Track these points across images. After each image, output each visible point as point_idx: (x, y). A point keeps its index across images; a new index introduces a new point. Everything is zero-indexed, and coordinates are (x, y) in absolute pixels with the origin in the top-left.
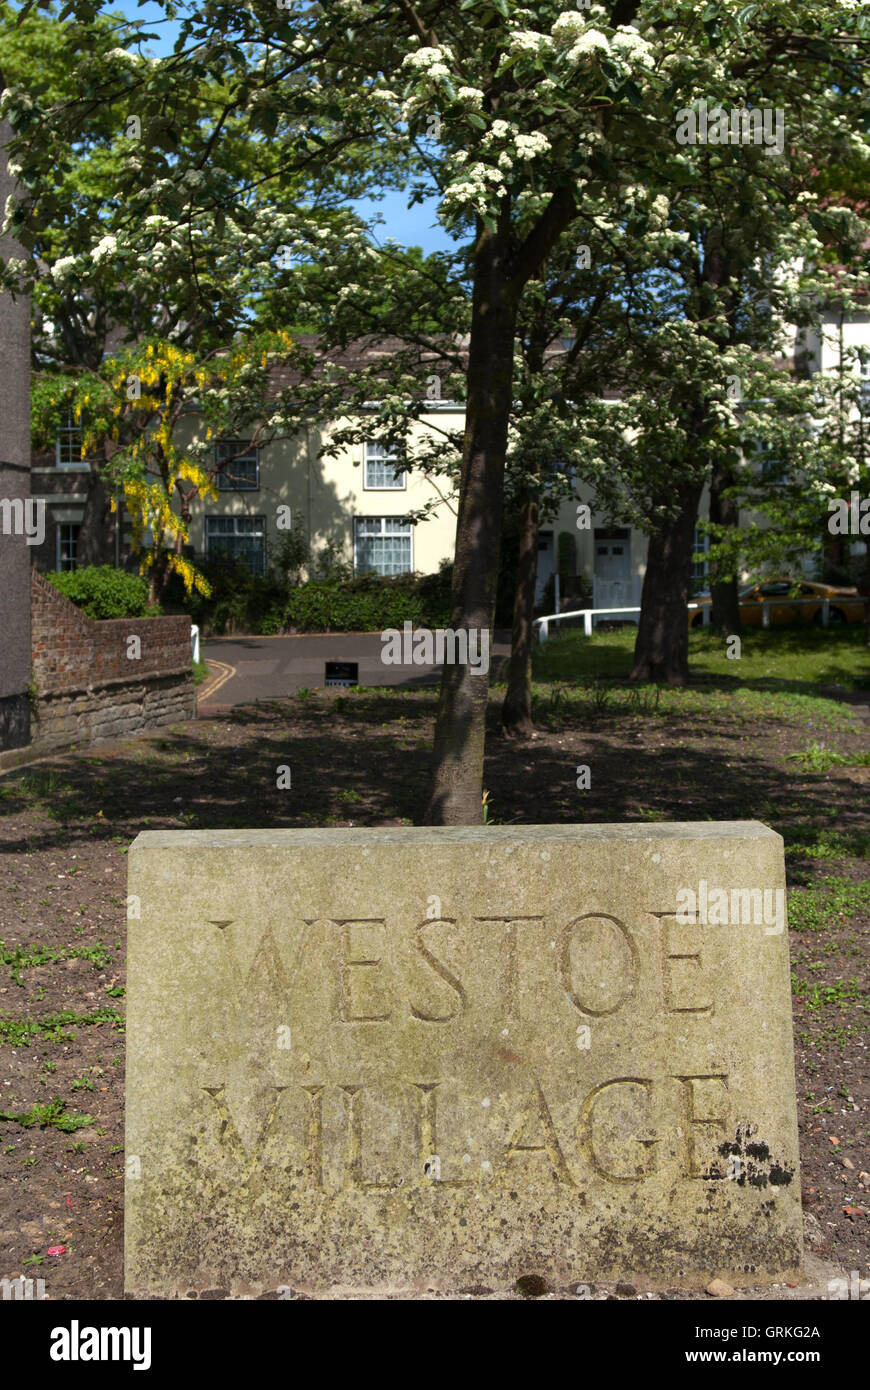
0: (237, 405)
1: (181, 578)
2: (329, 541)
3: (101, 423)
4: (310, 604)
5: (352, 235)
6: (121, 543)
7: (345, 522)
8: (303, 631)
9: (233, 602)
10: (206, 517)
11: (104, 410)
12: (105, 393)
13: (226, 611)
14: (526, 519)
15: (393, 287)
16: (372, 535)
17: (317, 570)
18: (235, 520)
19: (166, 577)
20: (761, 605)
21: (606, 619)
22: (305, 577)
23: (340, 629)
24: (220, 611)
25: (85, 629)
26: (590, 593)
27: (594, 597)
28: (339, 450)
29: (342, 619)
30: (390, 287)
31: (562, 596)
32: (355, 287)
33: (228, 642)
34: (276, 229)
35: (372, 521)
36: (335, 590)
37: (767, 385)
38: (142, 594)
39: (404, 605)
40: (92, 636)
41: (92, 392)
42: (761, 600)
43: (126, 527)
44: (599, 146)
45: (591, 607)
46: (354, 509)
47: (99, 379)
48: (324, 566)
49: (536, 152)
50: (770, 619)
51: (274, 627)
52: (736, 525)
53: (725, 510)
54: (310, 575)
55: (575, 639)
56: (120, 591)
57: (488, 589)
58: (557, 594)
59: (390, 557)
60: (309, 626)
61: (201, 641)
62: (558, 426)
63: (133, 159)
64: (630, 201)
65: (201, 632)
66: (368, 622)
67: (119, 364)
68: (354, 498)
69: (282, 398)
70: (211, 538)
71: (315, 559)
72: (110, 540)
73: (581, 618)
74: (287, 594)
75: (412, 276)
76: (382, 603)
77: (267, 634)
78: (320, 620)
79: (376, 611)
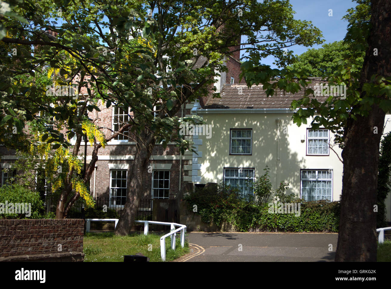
8: (262, 230)
10: (224, 168)
16: (311, 179)
23: (282, 230)
29: (283, 225)
35: (311, 172)
39: (318, 218)
51: (247, 227)
59: (320, 192)
60: (265, 228)
66: (297, 227)
70: (226, 179)
76: (305, 217)
77: (243, 231)
78: (271, 225)
79: (302, 221)
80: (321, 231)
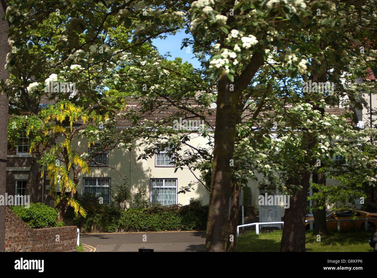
0: (103, 137)
1: (73, 209)
2: (139, 190)
3: (38, 138)
4: (131, 219)
5: (157, 63)
6: (44, 189)
7: (147, 181)
8: (127, 231)
9: (95, 217)
10: (84, 178)
11: (40, 132)
12: (41, 124)
13: (92, 221)
14: (234, 189)
15: (175, 85)
16: (159, 187)
17: (134, 202)
18: (97, 180)
19: (66, 208)
20: (337, 221)
21: (265, 226)
22: (128, 206)
23: (144, 230)
24: (89, 221)
25: (29, 233)
26: (258, 215)
27: (260, 216)
28: (148, 156)
29: (145, 226)
30: (173, 86)
31: (245, 215)
32: (157, 86)
33: (92, 235)
34: (122, 60)
35: (159, 180)
36: (142, 212)
37: (344, 131)
38: (55, 217)
39: (173, 219)
40: (32, 236)
41: (35, 124)
42: (336, 218)
43: (47, 182)
44: (276, 37)
45: (258, 222)
46: (151, 175)
47: (38, 118)
48: (137, 201)
49: (251, 45)
50: (341, 227)
51: (114, 229)
52: (325, 184)
53: (320, 177)
54: (130, 205)
55: (251, 236)
56: (45, 215)
57: (223, 233)
58: (243, 215)
59: (167, 197)
60: (129, 229)
61: (80, 235)
62: (249, 150)
63: (64, 36)
64: (290, 62)
65: (80, 231)
66: (156, 227)
67: (47, 112)
68: (151, 171)
69: (123, 134)
70: (85, 188)
71: (133, 198)
72: (40, 188)
73: (255, 226)
74: (120, 214)
75: (183, 80)
76: (163, 218)
77: (110, 232)
78: (135, 226)
79: (160, 222)
80: (176, 230)
